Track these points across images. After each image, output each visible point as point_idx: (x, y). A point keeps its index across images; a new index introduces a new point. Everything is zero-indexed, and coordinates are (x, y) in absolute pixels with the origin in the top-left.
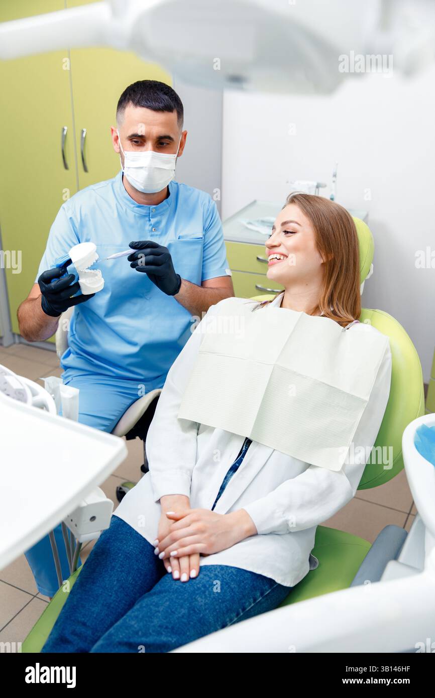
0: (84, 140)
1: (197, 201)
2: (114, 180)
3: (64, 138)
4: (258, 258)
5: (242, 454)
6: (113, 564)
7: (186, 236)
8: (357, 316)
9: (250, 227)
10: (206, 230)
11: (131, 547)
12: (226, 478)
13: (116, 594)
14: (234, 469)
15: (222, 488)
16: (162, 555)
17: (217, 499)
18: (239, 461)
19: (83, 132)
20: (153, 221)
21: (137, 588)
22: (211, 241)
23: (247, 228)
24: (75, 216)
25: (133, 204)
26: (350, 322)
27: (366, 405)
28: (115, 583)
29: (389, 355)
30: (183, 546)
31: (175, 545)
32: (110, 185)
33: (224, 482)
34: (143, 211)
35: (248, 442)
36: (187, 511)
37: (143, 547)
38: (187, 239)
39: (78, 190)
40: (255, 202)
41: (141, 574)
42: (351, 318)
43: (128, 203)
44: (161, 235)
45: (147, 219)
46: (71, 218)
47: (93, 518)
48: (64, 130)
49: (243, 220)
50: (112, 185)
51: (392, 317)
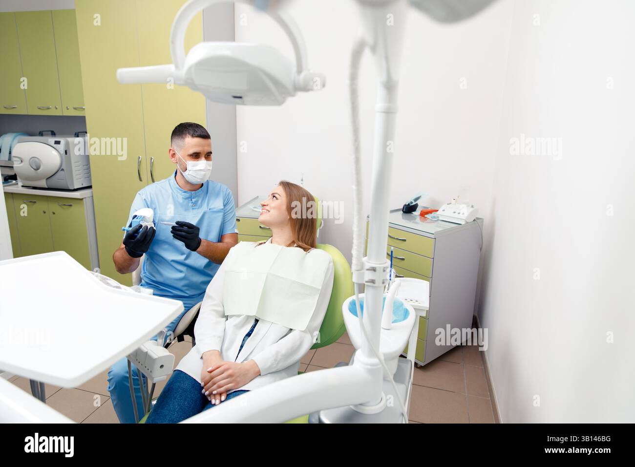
0: (152, 164)
1: (220, 189)
2: (169, 178)
3: (140, 163)
4: (260, 227)
5: (254, 326)
6: (175, 396)
7: (214, 208)
8: (313, 245)
9: (255, 209)
10: (225, 206)
11: (187, 385)
12: (243, 340)
13: (177, 413)
14: (249, 335)
15: (242, 347)
16: (207, 393)
17: (239, 353)
18: (252, 330)
19: (152, 158)
20: (194, 200)
21: (191, 409)
22: (228, 211)
23: (253, 210)
24: (147, 198)
25: (181, 191)
26: (310, 249)
27: (320, 291)
28: (177, 407)
29: (332, 264)
30: (220, 387)
31: (215, 386)
32: (168, 181)
33: (242, 342)
34: (187, 195)
35: (257, 321)
36: (222, 363)
37: (194, 384)
38: (215, 210)
39: (148, 185)
40: (258, 197)
41: (193, 401)
42: (310, 247)
43: (178, 190)
44: (198, 208)
45: (190, 199)
46: (145, 199)
47: (162, 366)
48: (139, 158)
49: (251, 206)
50: (169, 182)
51: (334, 248)
